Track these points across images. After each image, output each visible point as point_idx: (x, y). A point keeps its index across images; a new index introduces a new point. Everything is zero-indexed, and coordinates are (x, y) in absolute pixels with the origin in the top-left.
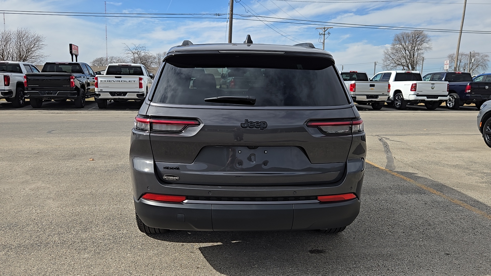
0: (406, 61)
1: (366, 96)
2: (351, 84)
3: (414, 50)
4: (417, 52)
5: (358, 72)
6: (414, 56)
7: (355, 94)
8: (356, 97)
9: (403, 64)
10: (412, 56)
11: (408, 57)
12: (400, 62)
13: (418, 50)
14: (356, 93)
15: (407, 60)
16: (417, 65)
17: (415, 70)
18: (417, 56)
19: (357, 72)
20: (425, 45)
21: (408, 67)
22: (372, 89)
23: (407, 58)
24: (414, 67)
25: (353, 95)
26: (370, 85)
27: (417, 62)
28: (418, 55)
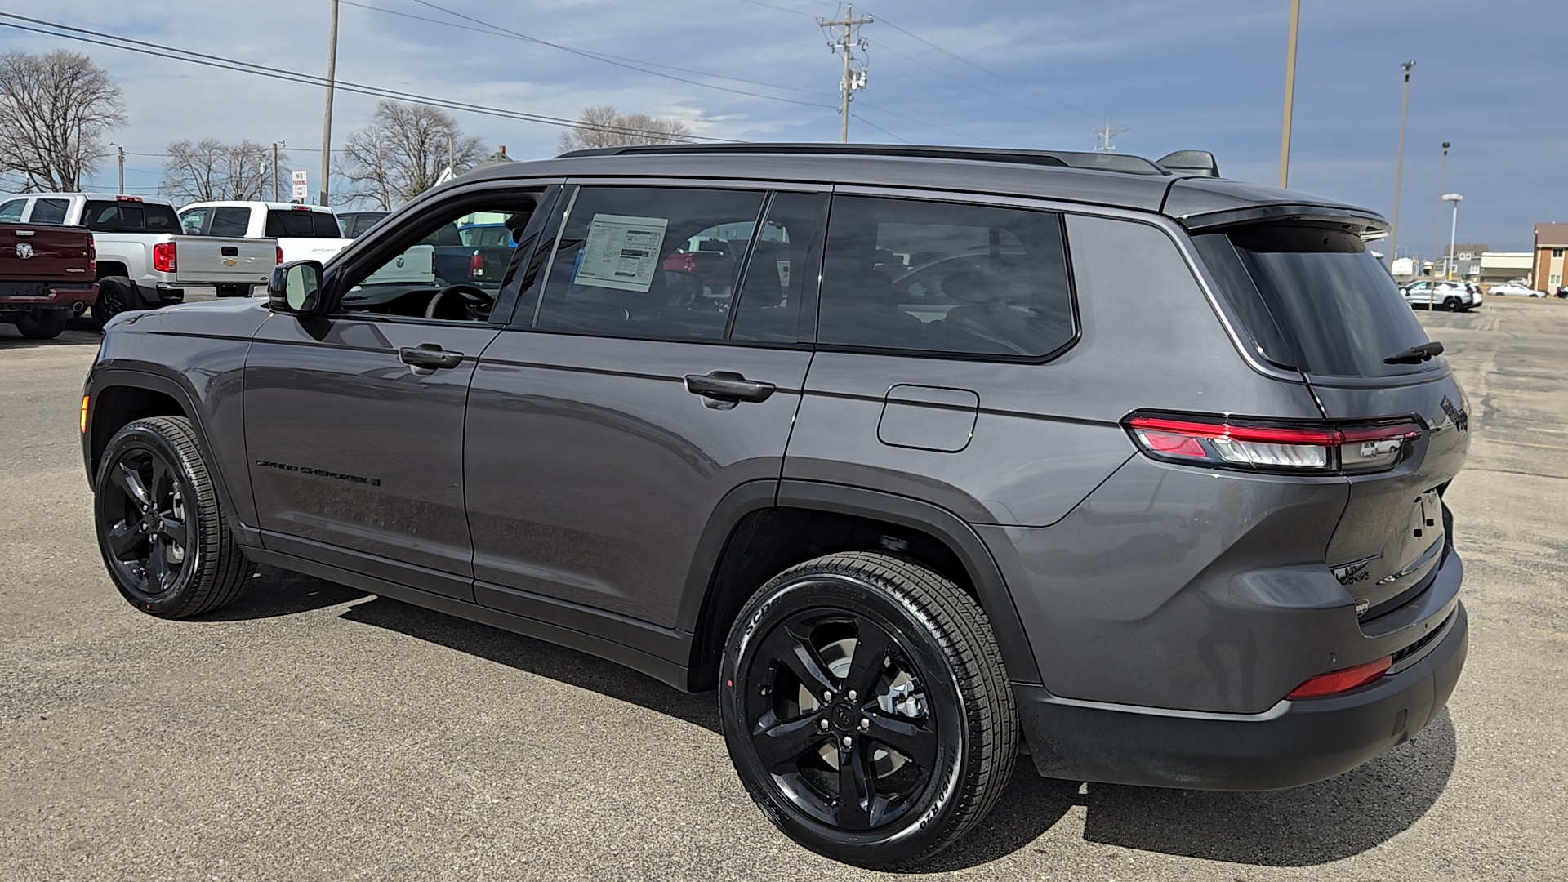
0: (40, 156)
1: (215, 288)
2: (156, 246)
3: (65, 119)
4: (76, 129)
5: (144, 202)
6: (65, 140)
7: (175, 281)
8: (182, 291)
9: (27, 162)
10: (59, 140)
11: (43, 142)
12: (18, 158)
13: (79, 120)
14: (181, 276)
15: (42, 152)
16: (82, 170)
17: (75, 189)
18: (79, 142)
19: (142, 202)
20: (100, 106)
21: (49, 176)
22: (231, 264)
23: (42, 146)
24: (72, 177)
25: (169, 284)
26: (223, 248)
27: (80, 161)
28: (79, 137)
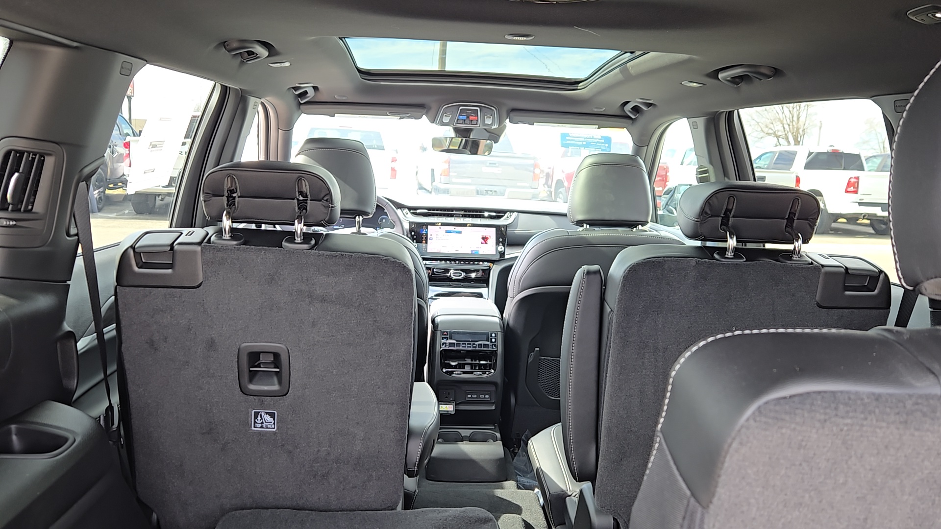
0: (784, 128)
6: (798, 119)
9: (776, 132)
12: (772, 130)
17: (801, 145)
21: (787, 139)
24: (799, 140)
27: (805, 130)
